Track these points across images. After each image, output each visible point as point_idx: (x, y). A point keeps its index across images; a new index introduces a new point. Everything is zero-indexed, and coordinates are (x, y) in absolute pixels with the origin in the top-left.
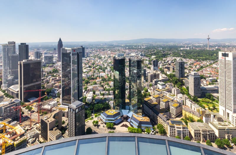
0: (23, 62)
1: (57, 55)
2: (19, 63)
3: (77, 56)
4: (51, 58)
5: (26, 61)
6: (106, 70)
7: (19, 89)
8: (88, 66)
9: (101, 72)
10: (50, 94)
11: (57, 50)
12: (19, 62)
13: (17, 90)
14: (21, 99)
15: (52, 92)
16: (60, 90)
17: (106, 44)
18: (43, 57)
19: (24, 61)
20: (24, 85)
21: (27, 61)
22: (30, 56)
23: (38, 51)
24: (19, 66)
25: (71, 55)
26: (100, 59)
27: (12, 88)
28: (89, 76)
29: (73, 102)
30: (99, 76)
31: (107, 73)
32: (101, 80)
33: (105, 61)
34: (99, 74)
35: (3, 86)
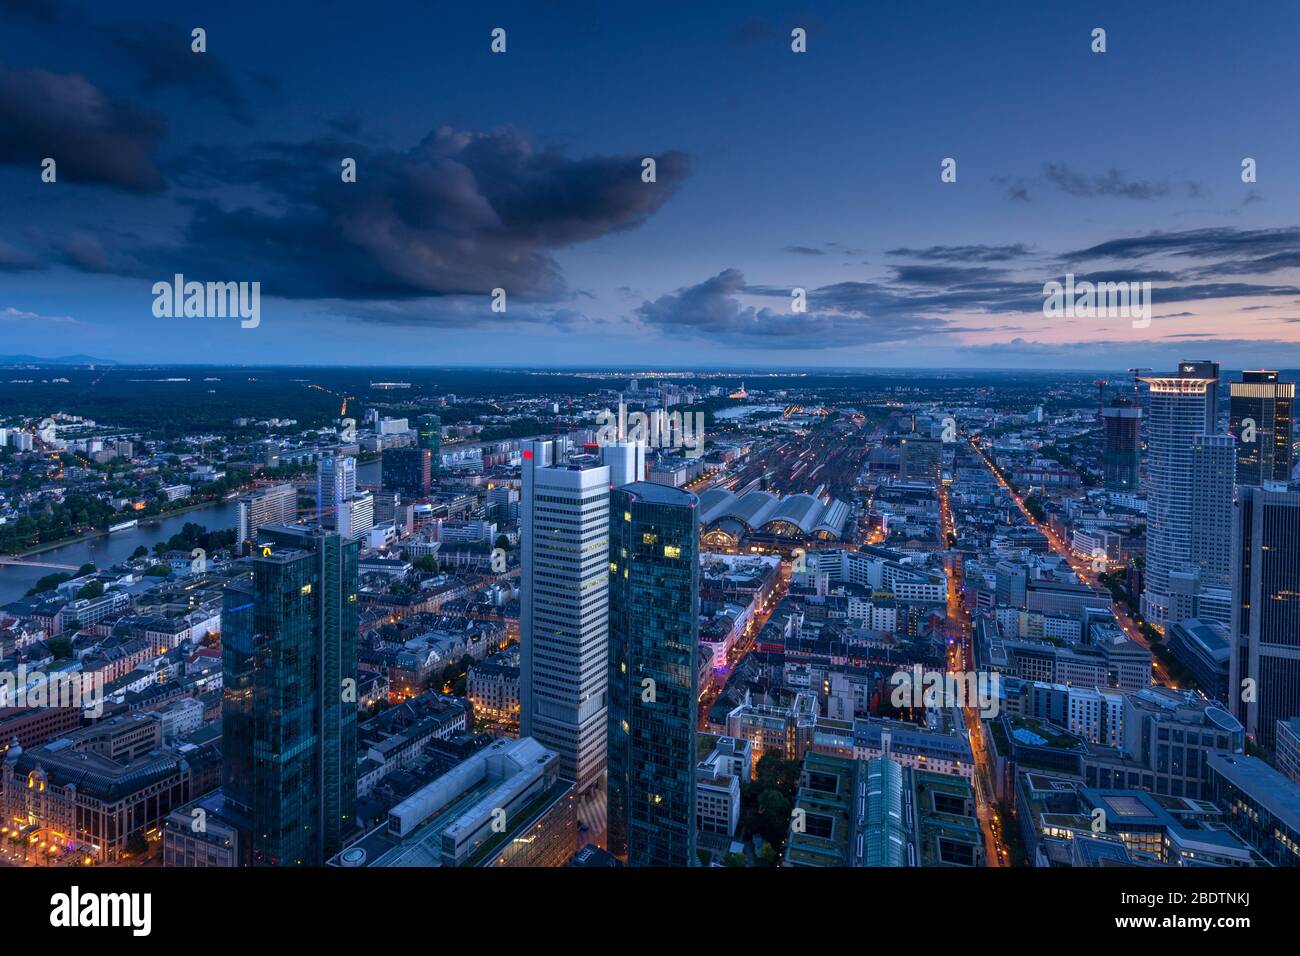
2: (1235, 497)
27: (1195, 630)
35: (1145, 601)
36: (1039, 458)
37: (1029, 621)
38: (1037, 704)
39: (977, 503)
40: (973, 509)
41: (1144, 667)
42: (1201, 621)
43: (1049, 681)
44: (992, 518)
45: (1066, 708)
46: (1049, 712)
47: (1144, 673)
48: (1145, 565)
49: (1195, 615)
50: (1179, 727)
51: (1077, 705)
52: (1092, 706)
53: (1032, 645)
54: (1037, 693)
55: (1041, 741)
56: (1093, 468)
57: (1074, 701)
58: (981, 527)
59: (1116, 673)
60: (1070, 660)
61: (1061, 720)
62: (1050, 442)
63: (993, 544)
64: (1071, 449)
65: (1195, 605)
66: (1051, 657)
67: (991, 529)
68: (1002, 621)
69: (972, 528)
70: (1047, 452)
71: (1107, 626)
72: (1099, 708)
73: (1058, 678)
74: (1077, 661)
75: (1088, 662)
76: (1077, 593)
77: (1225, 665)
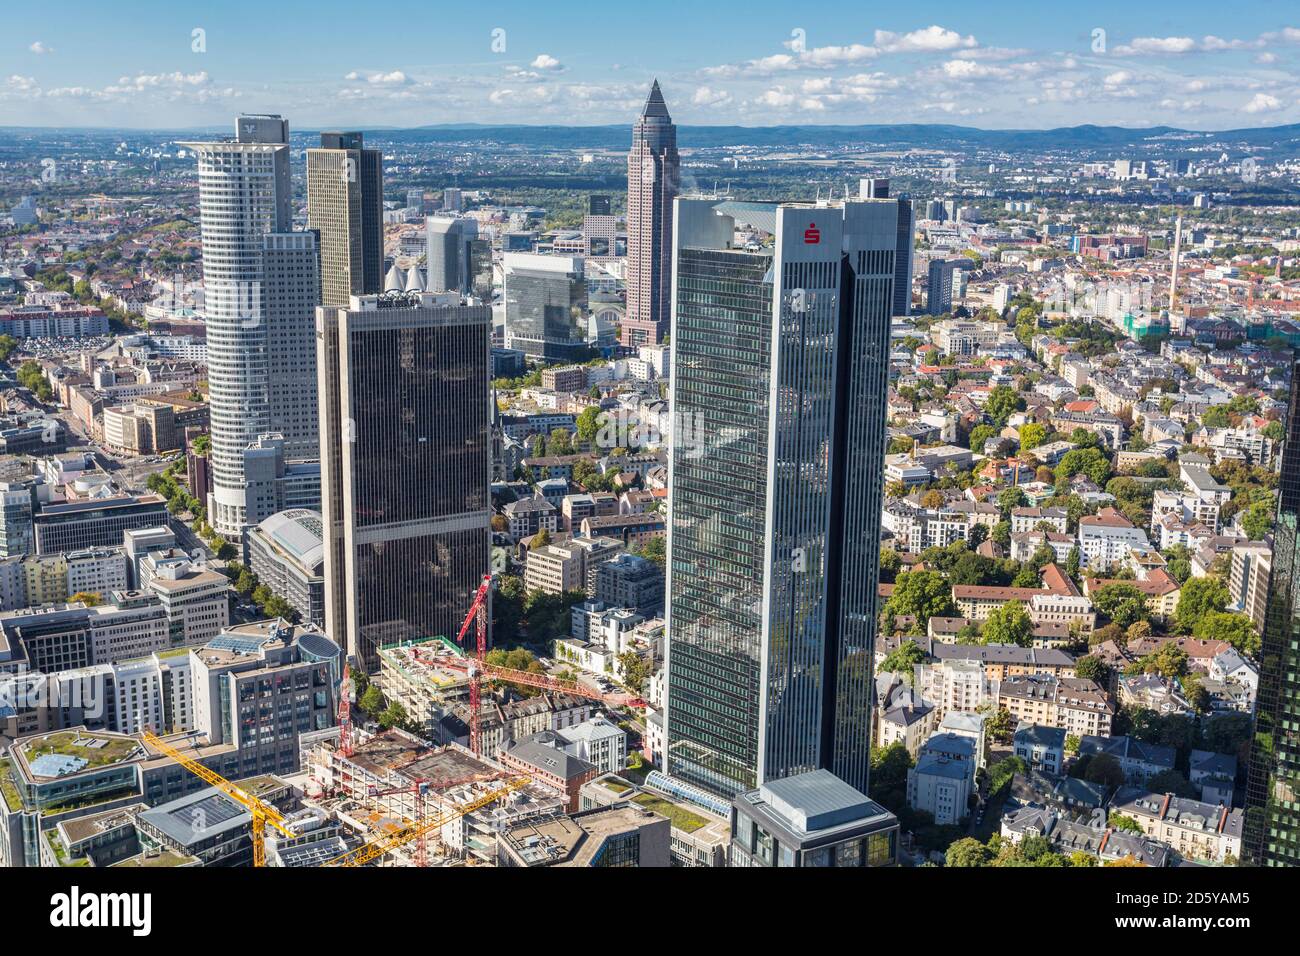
0: (351, 316)
2: (320, 326)
5: (373, 307)
6: (1162, 500)
9: (1098, 506)
10: (561, 648)
12: (320, 311)
13: (310, 557)
15: (579, 628)
16: (650, 627)
19: (355, 304)
20: (361, 521)
21: (376, 304)
22: (390, 265)
24: (321, 344)
28: (951, 535)
29: (771, 774)
30: (1063, 551)
31: (1164, 532)
32: (1084, 603)
33: (1153, 383)
34: (1073, 528)
35: (214, 503)
37: (41, 574)
41: (218, 603)
42: (288, 516)
43: (83, 665)
45: (111, 701)
47: (219, 613)
48: (210, 447)
49: (280, 510)
50: (265, 672)
51: (128, 688)
52: (149, 684)
53: (51, 612)
55: (74, 765)
57: (122, 684)
59: (181, 623)
60: (112, 622)
61: (106, 720)
65: (279, 496)
66: (83, 623)
71: (161, 554)
72: (159, 682)
73: (95, 657)
74: (125, 620)
75: (140, 618)
76: (115, 511)
77: (319, 570)
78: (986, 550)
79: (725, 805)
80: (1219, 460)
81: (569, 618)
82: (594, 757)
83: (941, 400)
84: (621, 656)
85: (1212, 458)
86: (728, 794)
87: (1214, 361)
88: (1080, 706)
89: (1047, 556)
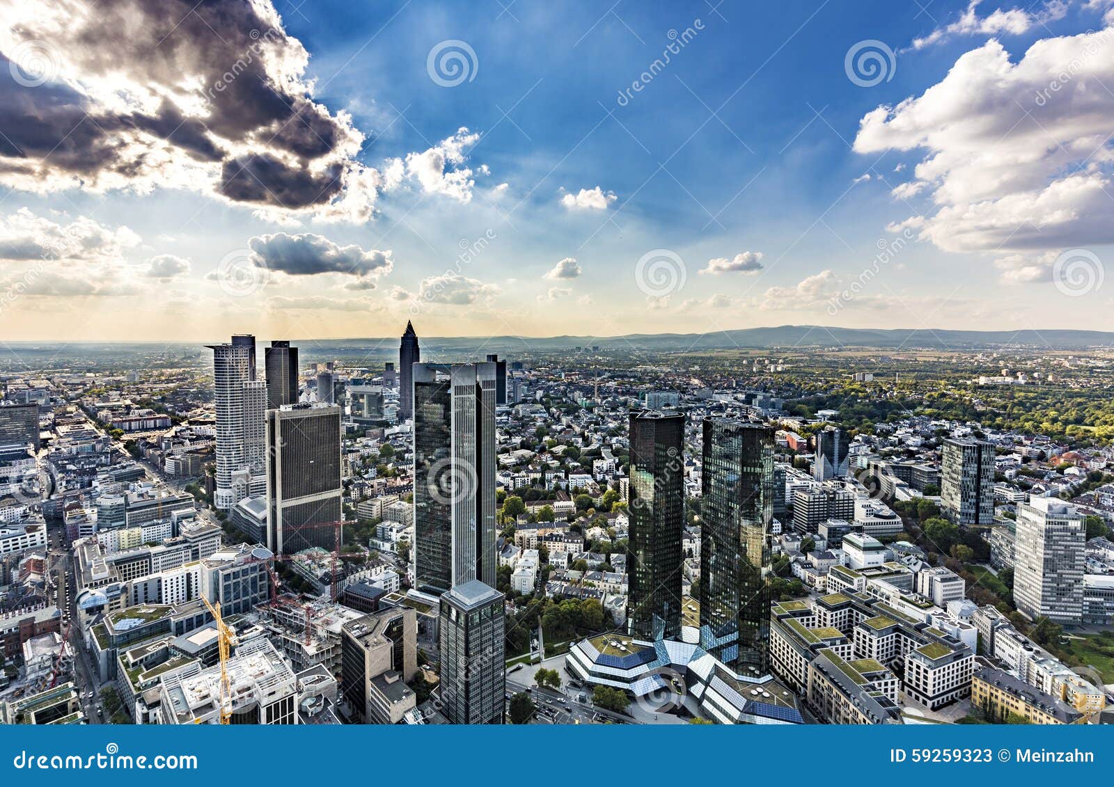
0: (281, 413)
1: (395, 391)
2: (267, 417)
3: (473, 396)
4: (377, 401)
5: (291, 410)
6: (597, 463)
7: (267, 513)
8: (517, 440)
9: (575, 468)
10: (373, 543)
11: (398, 371)
12: (267, 411)
13: (260, 516)
14: (274, 549)
15: (379, 533)
16: (408, 530)
17: (595, 348)
18: (348, 395)
19: (283, 409)
20: (284, 497)
21: (293, 408)
22: (302, 392)
23: (330, 371)
24: (267, 426)
25: (452, 391)
26: (567, 413)
27: (247, 505)
28: (524, 482)
29: (457, 584)
30: (563, 485)
31: (598, 475)
32: (572, 503)
33: (591, 423)
34: (567, 477)
35: (217, 496)
36: (137, 409)
37: (129, 535)
38: (136, 596)
39: (78, 453)
40: (72, 459)
41: (216, 539)
42: (252, 498)
43: (146, 575)
44: (94, 463)
45: (160, 589)
46: (146, 597)
47: (216, 543)
48: (216, 471)
49: (248, 496)
50: (237, 569)
51: (169, 583)
52: (180, 580)
53: (132, 553)
54: (136, 587)
55: (138, 622)
56: (181, 411)
57: (166, 582)
58: (81, 472)
59: (198, 550)
60: (163, 553)
61: (157, 599)
62: (145, 396)
63: (95, 483)
64: (164, 399)
65: (247, 489)
66: (148, 556)
67: (93, 472)
68: (104, 543)
69: (72, 475)
70: (143, 404)
71: (191, 520)
72: (185, 578)
73: (153, 570)
74: (169, 552)
75: (177, 550)
76: (168, 503)
77: (265, 520)
78: (537, 488)
79: (437, 600)
80: (614, 447)
81: (376, 530)
82: (386, 587)
83: (518, 433)
84: (397, 543)
85: (612, 448)
86: (437, 594)
87: (611, 414)
88: (572, 542)
89: (557, 488)
